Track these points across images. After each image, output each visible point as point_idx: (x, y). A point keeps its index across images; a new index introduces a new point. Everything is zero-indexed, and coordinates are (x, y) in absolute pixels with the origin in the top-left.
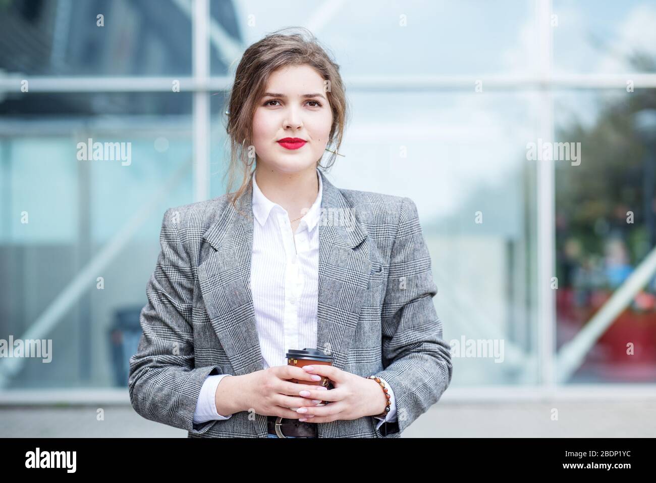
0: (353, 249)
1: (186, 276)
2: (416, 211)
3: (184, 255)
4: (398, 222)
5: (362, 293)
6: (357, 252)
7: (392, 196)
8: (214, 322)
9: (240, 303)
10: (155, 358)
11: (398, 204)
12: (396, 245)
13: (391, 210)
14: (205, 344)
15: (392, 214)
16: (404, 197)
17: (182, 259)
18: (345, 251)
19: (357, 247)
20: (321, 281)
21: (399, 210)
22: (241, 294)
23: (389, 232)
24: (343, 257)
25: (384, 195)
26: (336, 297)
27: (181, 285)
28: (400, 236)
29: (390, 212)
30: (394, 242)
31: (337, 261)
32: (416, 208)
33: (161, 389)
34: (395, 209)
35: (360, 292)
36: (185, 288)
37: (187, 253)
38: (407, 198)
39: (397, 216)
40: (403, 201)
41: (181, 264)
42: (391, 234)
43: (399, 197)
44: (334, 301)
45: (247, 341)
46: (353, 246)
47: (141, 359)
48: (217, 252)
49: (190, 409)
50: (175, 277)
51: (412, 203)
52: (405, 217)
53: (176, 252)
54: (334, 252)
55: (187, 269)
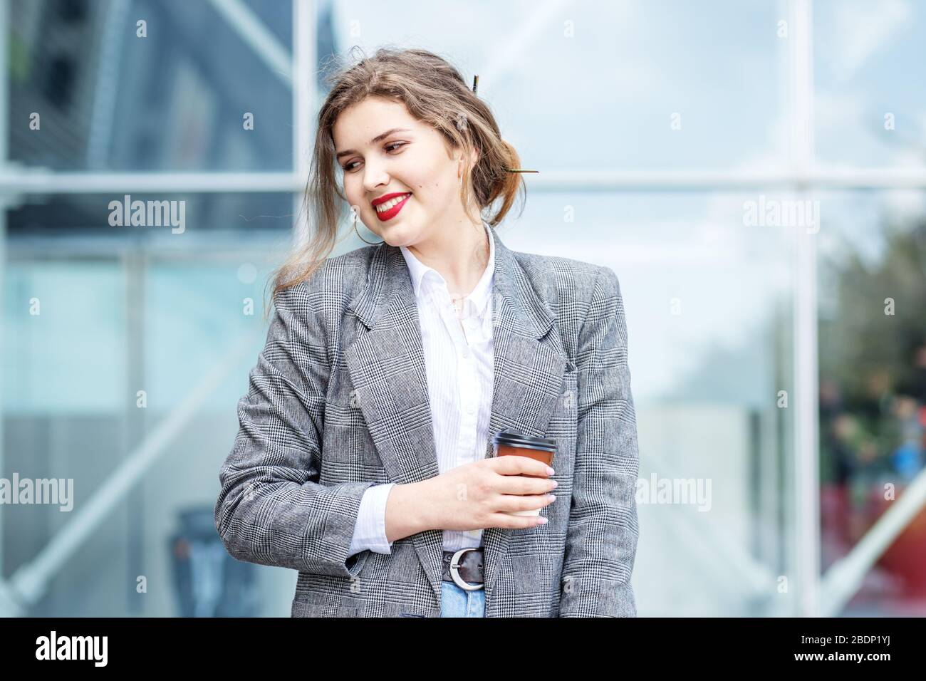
0: (539, 340)
1: (318, 359)
2: (617, 286)
3: (317, 329)
4: (590, 299)
5: (551, 403)
6: (544, 345)
7: (585, 264)
8: (372, 428)
9: (411, 403)
10: (270, 469)
11: (592, 275)
12: (585, 329)
13: (582, 283)
14: (342, 457)
15: (583, 289)
16: (602, 266)
17: (314, 334)
18: (529, 342)
19: (544, 337)
20: (497, 382)
21: (593, 283)
22: (413, 390)
23: (578, 312)
24: (527, 351)
25: (574, 261)
26: (517, 406)
27: (311, 370)
28: (591, 319)
29: (580, 286)
30: (583, 326)
31: (519, 356)
32: (617, 282)
33: (289, 508)
34: (587, 282)
35: (549, 402)
36: (316, 374)
37: (322, 327)
38: (606, 269)
39: (590, 291)
40: (599, 271)
41: (312, 340)
42: (579, 315)
43: (595, 266)
44: (513, 412)
45: (420, 456)
46: (540, 335)
47: (248, 470)
48: (371, 332)
49: (345, 532)
50: (303, 358)
51: (612, 276)
52: (600, 293)
53: (305, 324)
54: (514, 343)
55: (322, 349)
